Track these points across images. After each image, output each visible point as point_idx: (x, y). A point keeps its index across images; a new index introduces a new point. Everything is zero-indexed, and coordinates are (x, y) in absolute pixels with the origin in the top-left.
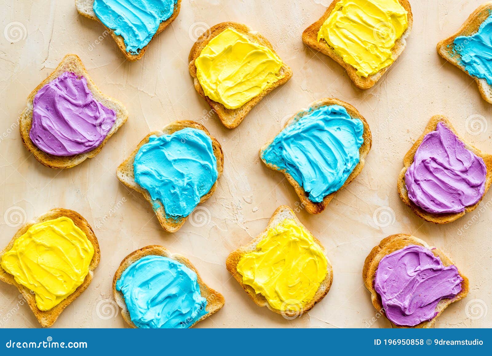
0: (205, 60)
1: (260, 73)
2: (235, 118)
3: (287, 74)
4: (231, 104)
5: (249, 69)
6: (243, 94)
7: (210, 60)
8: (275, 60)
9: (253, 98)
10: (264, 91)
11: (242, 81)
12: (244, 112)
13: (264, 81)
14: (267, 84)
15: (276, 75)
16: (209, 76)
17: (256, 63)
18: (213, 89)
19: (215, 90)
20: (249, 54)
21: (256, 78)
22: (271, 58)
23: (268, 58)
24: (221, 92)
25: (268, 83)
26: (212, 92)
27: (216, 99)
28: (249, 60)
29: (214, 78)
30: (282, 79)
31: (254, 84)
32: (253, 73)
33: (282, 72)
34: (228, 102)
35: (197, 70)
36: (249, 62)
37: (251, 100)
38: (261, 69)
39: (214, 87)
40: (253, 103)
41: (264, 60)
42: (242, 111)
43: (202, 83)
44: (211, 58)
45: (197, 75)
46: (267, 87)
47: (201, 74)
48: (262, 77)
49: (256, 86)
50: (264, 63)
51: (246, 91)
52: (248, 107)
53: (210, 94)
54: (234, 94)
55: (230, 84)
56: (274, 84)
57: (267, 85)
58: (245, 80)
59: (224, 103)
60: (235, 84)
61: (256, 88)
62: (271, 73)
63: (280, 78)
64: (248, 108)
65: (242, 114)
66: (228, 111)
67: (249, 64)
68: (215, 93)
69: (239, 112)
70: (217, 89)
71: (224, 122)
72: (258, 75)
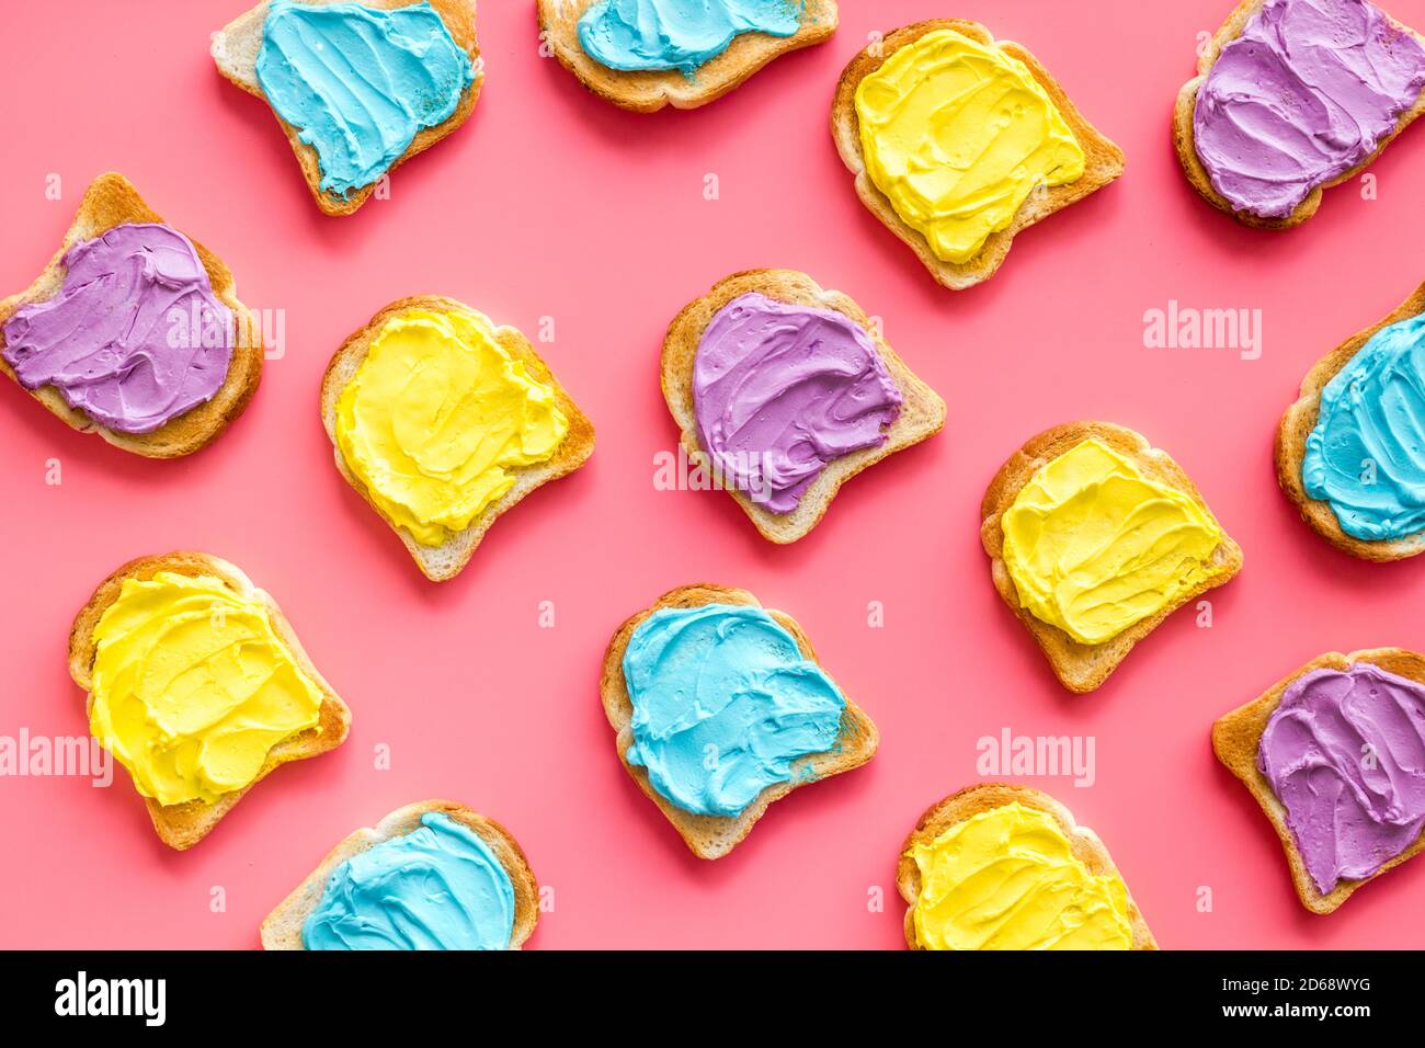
1: (1163, 557)
2: (1091, 666)
4: (1087, 631)
5: (1137, 545)
6: (1118, 608)
8: (1204, 528)
9: (1143, 620)
11: (1119, 575)
12: (1116, 655)
13: (1173, 576)
14: (1179, 586)
15: (1204, 563)
16: (1034, 560)
18: (1043, 594)
19: (1049, 596)
20: (1139, 508)
21: (1154, 569)
22: (1193, 521)
23: (1186, 520)
24: (1062, 600)
25: (1181, 582)
26: (1041, 600)
28: (1137, 523)
29: (1046, 564)
31: (1148, 584)
32: (1145, 556)
33: (1218, 558)
34: (1080, 627)
36: (1137, 528)
37: (1137, 624)
38: (1166, 547)
39: (1046, 586)
40: (1141, 633)
41: (1178, 525)
42: (1110, 652)
44: (1044, 512)
45: (1005, 553)
46: (1179, 594)
48: (1168, 568)
49: (1152, 591)
50: (1176, 533)
51: (1127, 600)
52: (1128, 641)
54: (1096, 608)
55: (1086, 581)
56: (1198, 588)
57: (1179, 590)
58: (1126, 572)
59: (1070, 629)
61: (1149, 594)
62: (1192, 558)
63: (1211, 572)
64: (1126, 645)
65: (1113, 658)
66: (1077, 649)
67: (1137, 533)
68: (1049, 602)
69: (1103, 652)
70: (1053, 594)
71: (1065, 677)
72: (1157, 562)
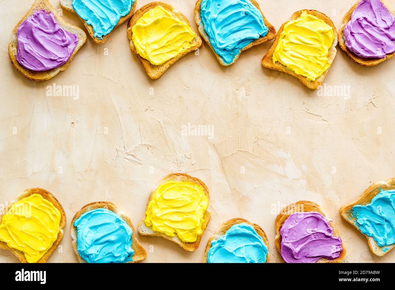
0: (139, 27)
3: (198, 43)
7: (143, 28)
10: (180, 54)
17: (176, 33)
27: (144, 56)
30: (194, 47)
35: (133, 34)
43: (135, 44)
47: (135, 38)
53: (141, 53)
60: (160, 47)
